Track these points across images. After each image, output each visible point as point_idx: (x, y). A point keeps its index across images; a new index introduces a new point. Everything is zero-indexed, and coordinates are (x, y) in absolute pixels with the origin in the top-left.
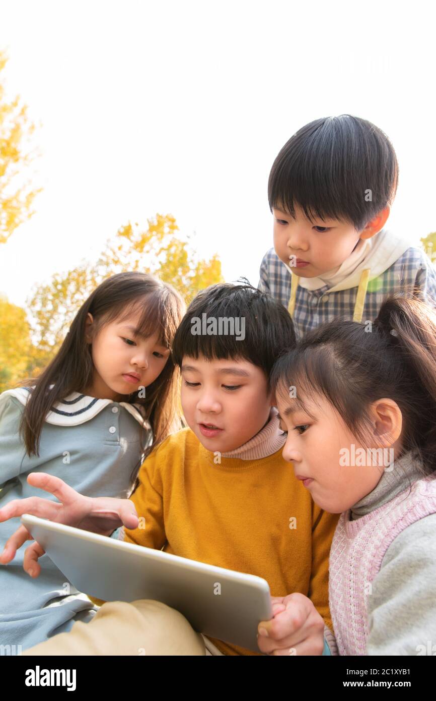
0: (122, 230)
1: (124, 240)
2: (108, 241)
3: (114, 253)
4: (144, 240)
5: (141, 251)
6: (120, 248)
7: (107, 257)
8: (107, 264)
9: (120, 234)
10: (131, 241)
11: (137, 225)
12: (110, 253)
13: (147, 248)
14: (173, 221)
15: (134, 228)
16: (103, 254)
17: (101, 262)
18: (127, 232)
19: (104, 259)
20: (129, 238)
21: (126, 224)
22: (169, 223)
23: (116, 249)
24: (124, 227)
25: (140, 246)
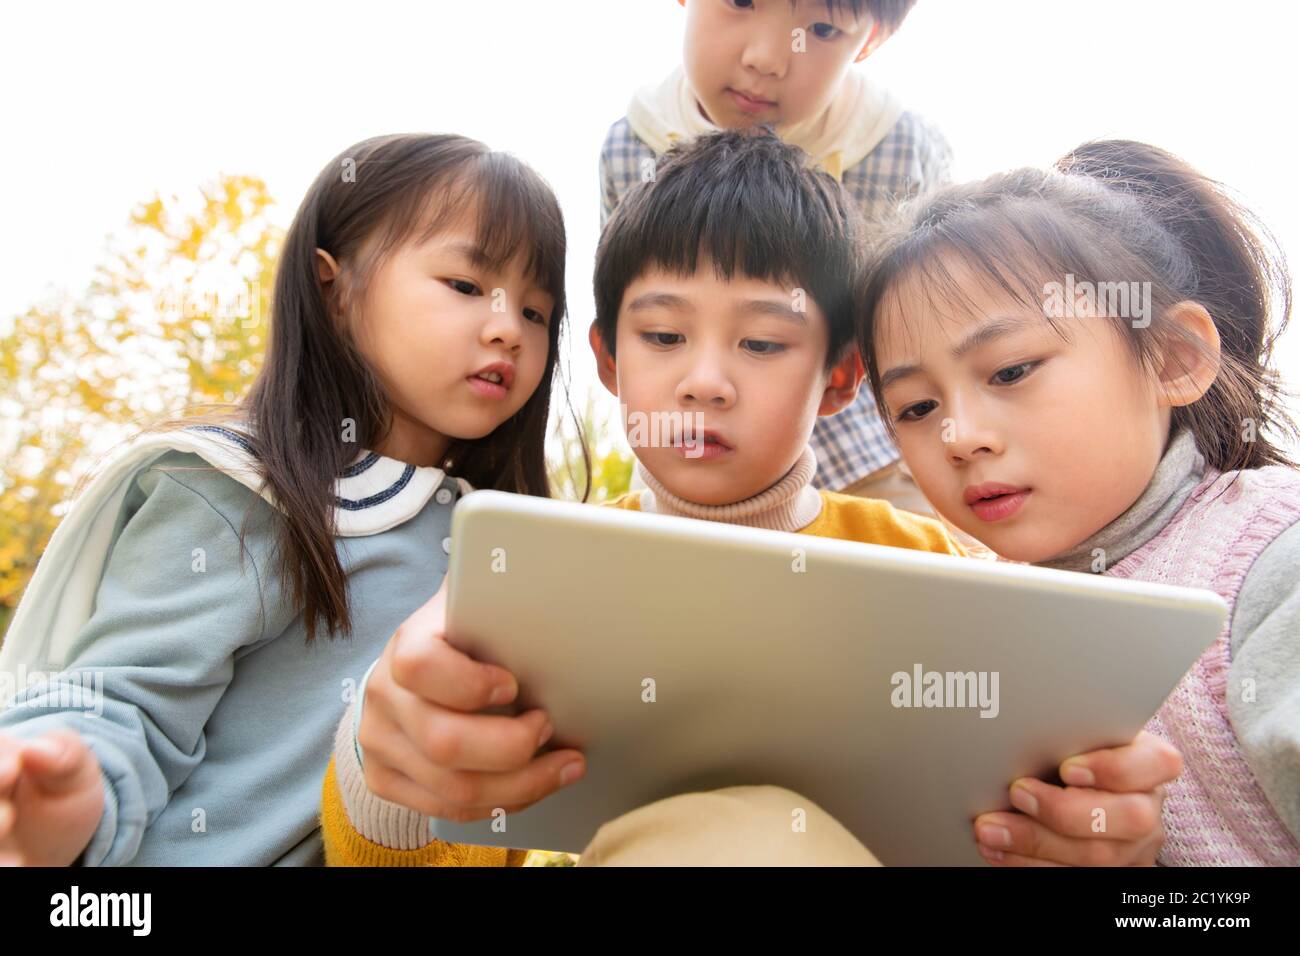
0: (142, 213)
1: (148, 235)
2: (109, 237)
3: (129, 265)
4: (198, 235)
5: (193, 257)
6: (141, 252)
7: (112, 275)
8: (114, 292)
9: (138, 221)
10: (169, 236)
11: (175, 198)
12: (118, 267)
13: (205, 250)
14: (261, 186)
15: (168, 205)
16: (100, 269)
17: (97, 288)
18: (153, 216)
19: (104, 280)
20: (160, 229)
21: (149, 199)
22: (253, 193)
23: (132, 257)
24: (146, 206)
25: (189, 247)
